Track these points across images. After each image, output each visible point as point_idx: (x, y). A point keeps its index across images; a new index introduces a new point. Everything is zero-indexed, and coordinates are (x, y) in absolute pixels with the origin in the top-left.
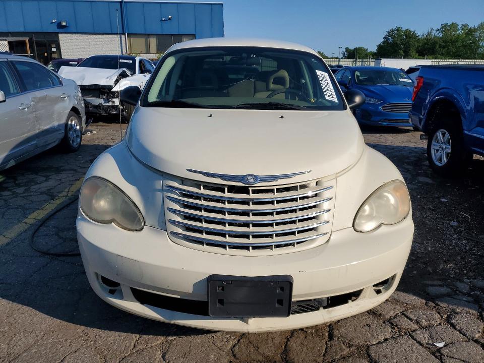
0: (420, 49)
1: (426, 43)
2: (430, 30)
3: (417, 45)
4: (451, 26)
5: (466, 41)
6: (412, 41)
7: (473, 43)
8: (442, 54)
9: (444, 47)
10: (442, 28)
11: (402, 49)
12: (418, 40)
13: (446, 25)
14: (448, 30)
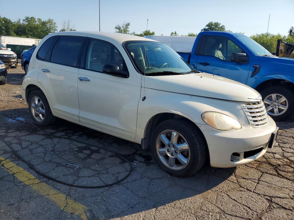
0: (16, 31)
1: (19, 28)
2: (19, 19)
3: (14, 28)
4: (32, 18)
5: (42, 29)
6: (10, 25)
7: (47, 30)
8: (31, 35)
9: (31, 31)
10: (26, 19)
11: (4, 30)
12: (14, 25)
13: (28, 18)
14: (31, 21)
